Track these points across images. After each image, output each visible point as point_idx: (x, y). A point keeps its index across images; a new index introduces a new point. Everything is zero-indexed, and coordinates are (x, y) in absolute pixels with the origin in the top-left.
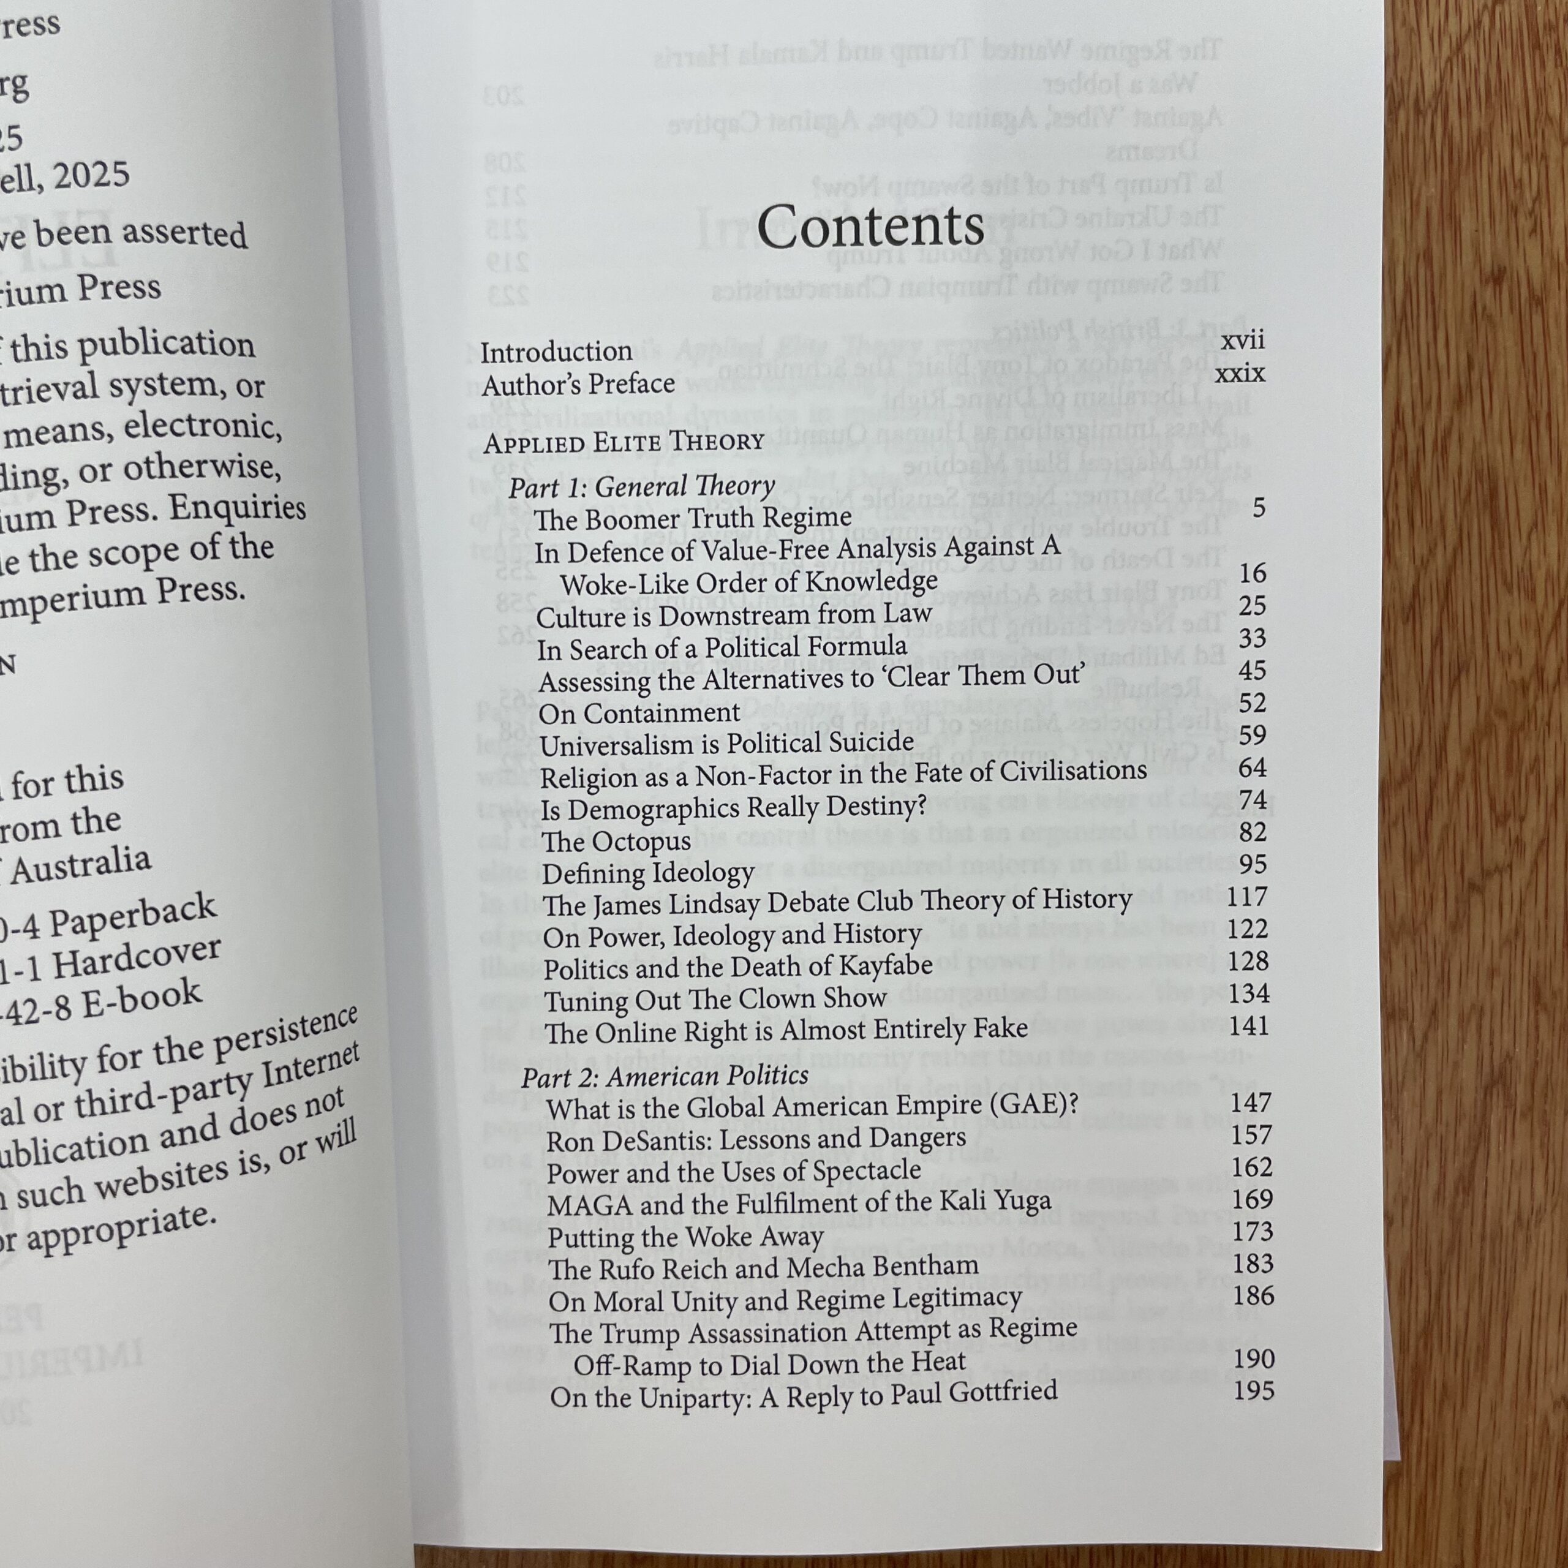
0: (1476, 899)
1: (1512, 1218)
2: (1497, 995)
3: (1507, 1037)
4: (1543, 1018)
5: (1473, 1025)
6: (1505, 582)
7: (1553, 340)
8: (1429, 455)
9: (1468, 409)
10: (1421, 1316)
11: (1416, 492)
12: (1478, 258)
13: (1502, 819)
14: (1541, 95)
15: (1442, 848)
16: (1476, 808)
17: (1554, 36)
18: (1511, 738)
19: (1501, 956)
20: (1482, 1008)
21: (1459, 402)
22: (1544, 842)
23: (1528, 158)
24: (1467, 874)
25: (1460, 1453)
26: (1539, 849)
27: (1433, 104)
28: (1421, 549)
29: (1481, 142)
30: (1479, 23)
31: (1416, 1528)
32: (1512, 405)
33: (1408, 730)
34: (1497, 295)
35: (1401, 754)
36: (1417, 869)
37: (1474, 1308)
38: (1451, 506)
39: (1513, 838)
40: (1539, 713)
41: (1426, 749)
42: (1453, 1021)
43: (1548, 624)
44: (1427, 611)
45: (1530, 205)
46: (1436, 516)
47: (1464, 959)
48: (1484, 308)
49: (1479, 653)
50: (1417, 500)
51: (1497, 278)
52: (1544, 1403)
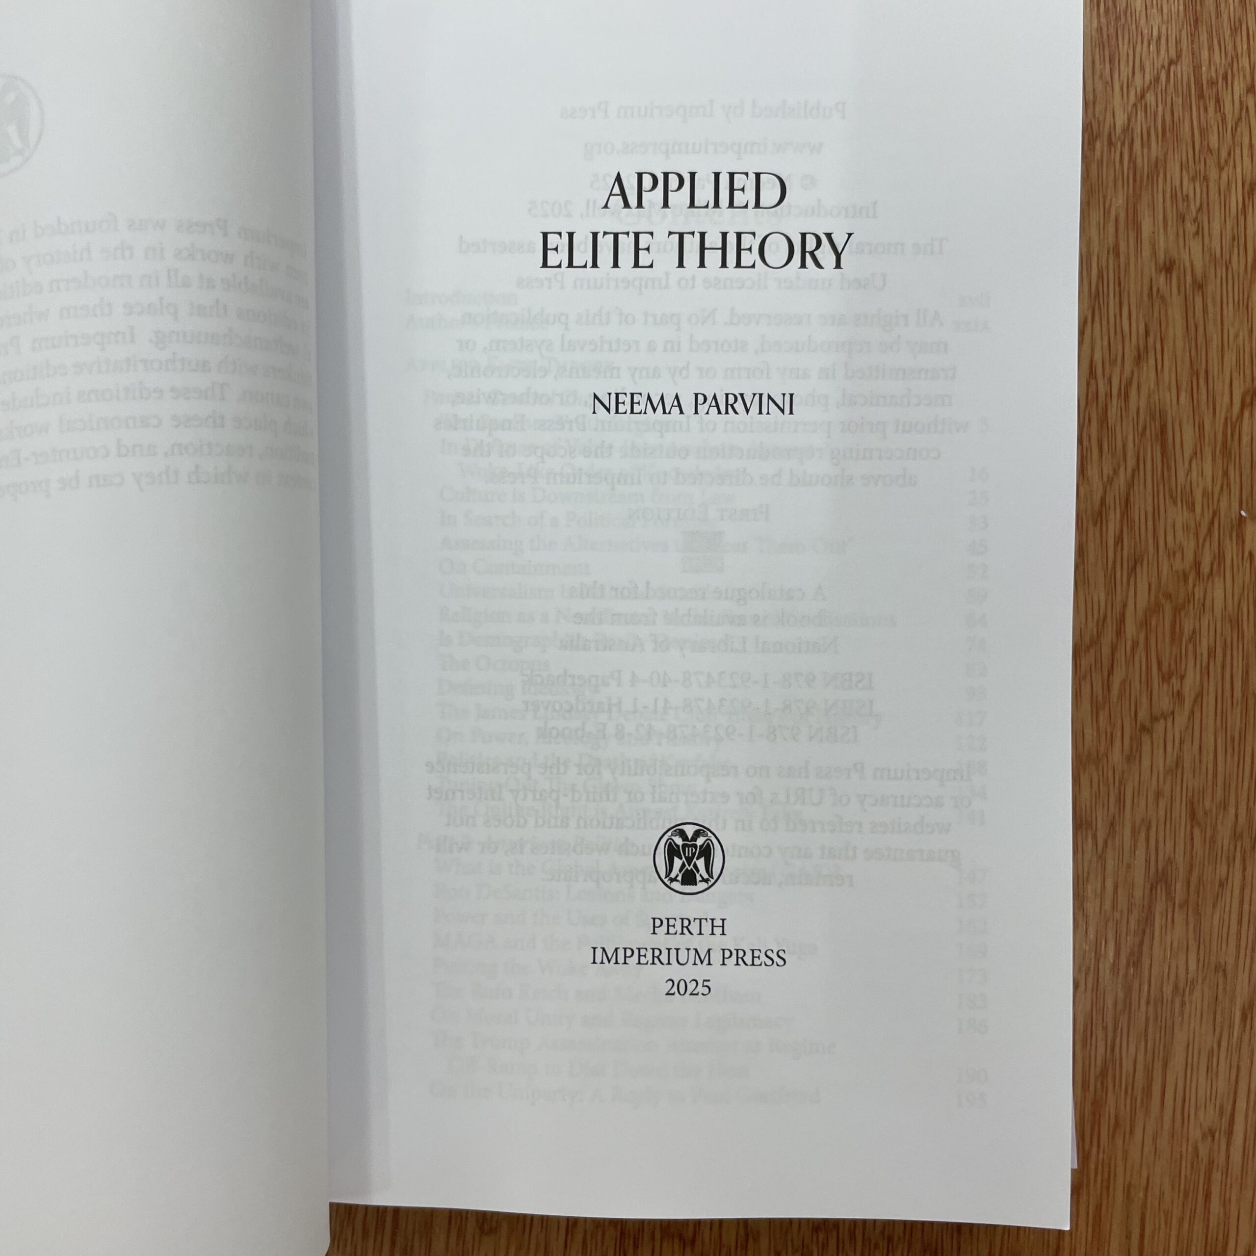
0: (1146, 738)
1: (1171, 987)
2: (1162, 813)
3: (1169, 845)
4: (1197, 832)
5: (1143, 835)
6: (1171, 497)
7: (1211, 315)
8: (1115, 399)
9: (1145, 365)
10: (1099, 1062)
11: (1105, 426)
12: (1154, 253)
13: (1166, 677)
14: (1204, 132)
15: (1120, 696)
16: (1147, 669)
17: (1214, 90)
18: (1175, 616)
19: (1164, 783)
20: (1150, 822)
21: (1139, 359)
22: (1199, 696)
23: (1193, 179)
24: (1139, 718)
25: (1128, 1172)
26: (1195, 700)
27: (1122, 137)
28: (1107, 470)
29: (1158, 167)
30: (1157, 79)
31: (1093, 1231)
32: (1179, 364)
33: (1096, 607)
34: (1169, 280)
35: (1090, 625)
36: (1101, 713)
37: (1141, 1058)
38: (1131, 437)
39: (1175, 690)
40: (1197, 597)
41: (1109, 620)
42: (1128, 832)
43: (1203, 530)
44: (1112, 516)
45: (1194, 214)
46: (1119, 445)
47: (1136, 785)
48: (1158, 290)
49: (1151, 549)
50: (1105, 430)
51: (1168, 268)
52: (1195, 1133)
